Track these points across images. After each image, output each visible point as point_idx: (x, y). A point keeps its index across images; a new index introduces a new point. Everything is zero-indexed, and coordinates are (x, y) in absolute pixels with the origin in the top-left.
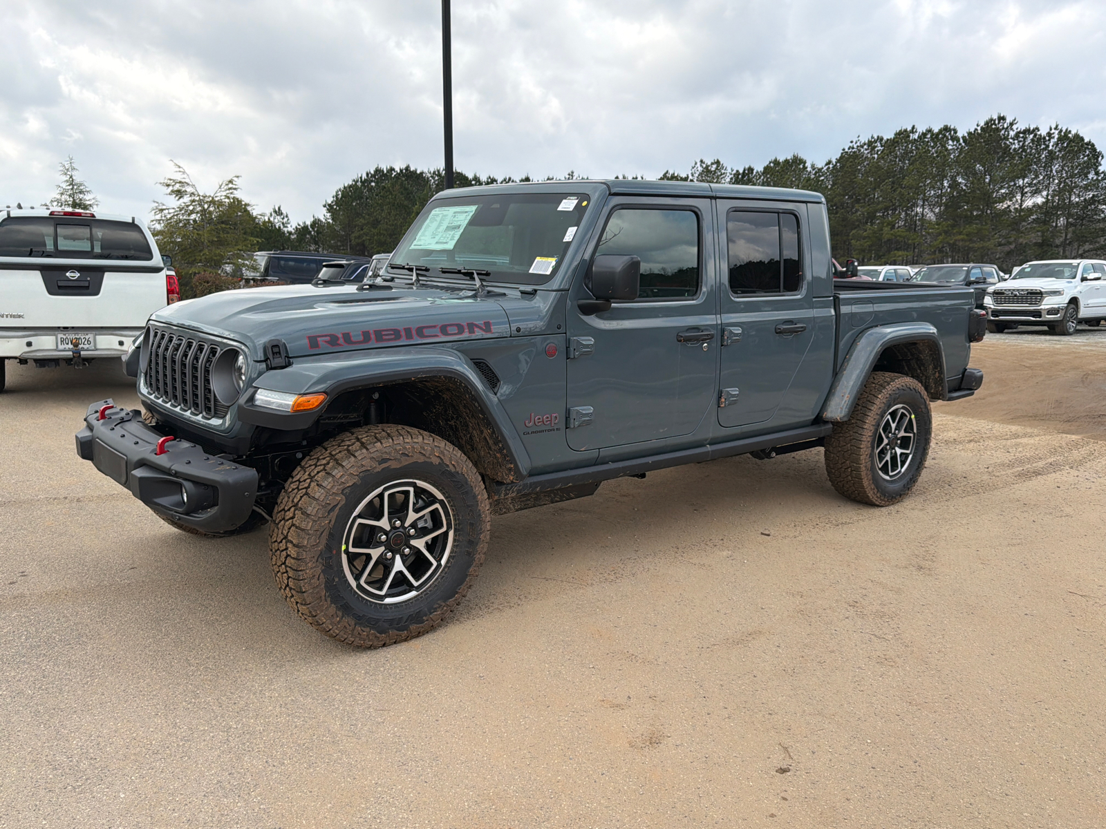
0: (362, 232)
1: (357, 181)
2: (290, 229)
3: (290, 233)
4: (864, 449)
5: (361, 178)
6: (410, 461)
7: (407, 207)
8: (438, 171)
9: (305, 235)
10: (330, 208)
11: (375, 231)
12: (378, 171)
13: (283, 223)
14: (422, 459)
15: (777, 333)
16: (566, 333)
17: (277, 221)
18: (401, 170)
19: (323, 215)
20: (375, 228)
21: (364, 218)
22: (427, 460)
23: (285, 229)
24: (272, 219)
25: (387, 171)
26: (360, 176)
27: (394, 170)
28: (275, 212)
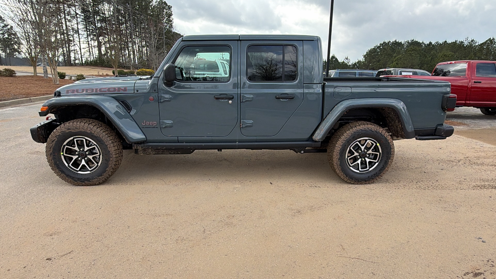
0: (373, 64)
1: (376, 47)
2: (350, 64)
3: (350, 65)
4: (335, 156)
5: (377, 46)
6: (79, 130)
7: (392, 54)
8: (408, 41)
9: (355, 66)
10: (365, 56)
11: (378, 63)
12: (384, 43)
13: (348, 62)
14: (83, 130)
15: (277, 98)
16: (158, 93)
17: (346, 62)
18: (393, 42)
19: (362, 59)
20: (379, 62)
21: (375, 59)
22: (85, 131)
23: (348, 64)
24: (344, 61)
25: (388, 42)
26: (377, 45)
27: (390, 42)
28: (346, 58)
